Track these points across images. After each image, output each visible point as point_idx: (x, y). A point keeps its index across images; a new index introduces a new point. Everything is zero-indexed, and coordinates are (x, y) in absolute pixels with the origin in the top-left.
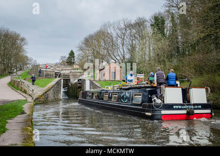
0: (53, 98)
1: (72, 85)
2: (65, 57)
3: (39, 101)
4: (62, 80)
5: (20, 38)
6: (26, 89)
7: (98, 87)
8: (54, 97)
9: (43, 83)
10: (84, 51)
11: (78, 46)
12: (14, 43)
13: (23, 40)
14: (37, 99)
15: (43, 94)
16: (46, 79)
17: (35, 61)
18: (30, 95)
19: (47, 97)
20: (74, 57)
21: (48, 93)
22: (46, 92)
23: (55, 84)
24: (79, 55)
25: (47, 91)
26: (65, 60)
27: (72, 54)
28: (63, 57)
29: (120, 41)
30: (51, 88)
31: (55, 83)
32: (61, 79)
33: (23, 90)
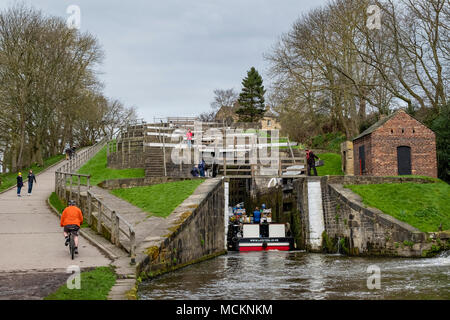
0: (200, 250)
1: (258, 194)
2: (229, 93)
3: (154, 269)
4: (227, 185)
5: (76, 40)
6: (108, 224)
7: (351, 204)
8: (203, 246)
9: (162, 198)
10: (296, 70)
11: (273, 54)
12: (58, 60)
13: (86, 44)
14: (147, 261)
15: (166, 242)
16: (171, 185)
17: (131, 112)
18: (121, 247)
19: (180, 251)
20: (260, 91)
21: (181, 236)
22: (174, 236)
23: (203, 203)
24: (278, 87)
25: (179, 230)
26: (231, 102)
27: (253, 81)
28: (222, 95)
29: (422, 30)
30: (191, 217)
31: (202, 196)
32: (221, 183)
33: (99, 229)
